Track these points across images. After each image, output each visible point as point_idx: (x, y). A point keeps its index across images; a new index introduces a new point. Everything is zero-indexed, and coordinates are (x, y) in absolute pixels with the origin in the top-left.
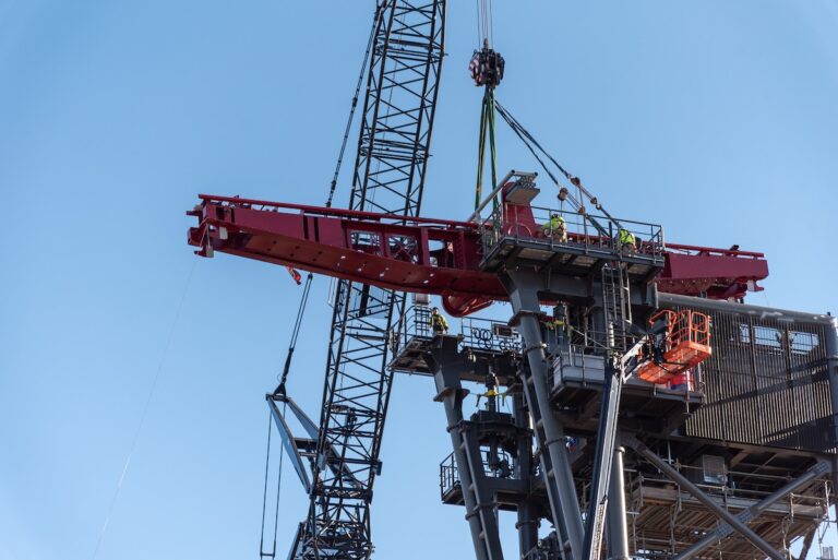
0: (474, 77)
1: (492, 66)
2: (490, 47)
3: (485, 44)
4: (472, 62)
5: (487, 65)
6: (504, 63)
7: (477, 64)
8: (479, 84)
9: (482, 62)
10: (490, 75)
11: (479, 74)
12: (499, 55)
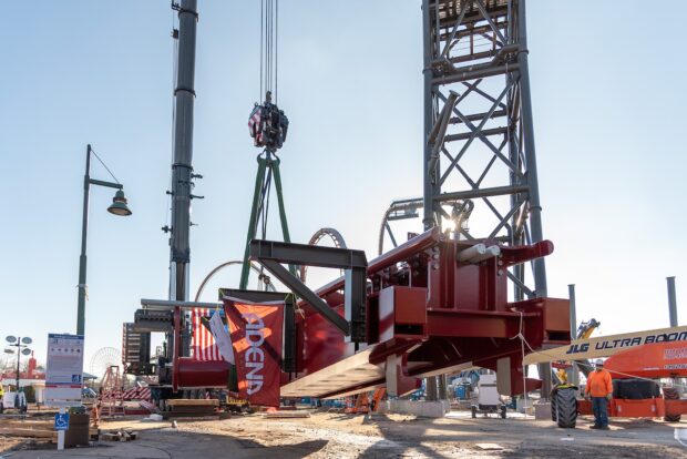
0: (254, 135)
1: (275, 125)
2: (273, 102)
3: (269, 95)
4: (252, 117)
5: (270, 124)
6: (287, 123)
7: (259, 120)
8: (259, 144)
9: (264, 118)
10: (271, 136)
11: (259, 132)
12: (282, 113)
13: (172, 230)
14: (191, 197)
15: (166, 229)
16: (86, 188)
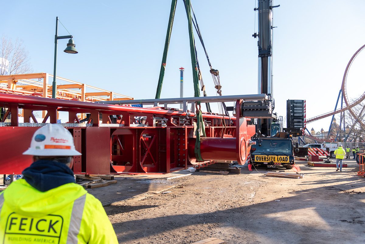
13: (258, 35)
14: (271, 8)
15: (255, 35)
16: (56, 42)
